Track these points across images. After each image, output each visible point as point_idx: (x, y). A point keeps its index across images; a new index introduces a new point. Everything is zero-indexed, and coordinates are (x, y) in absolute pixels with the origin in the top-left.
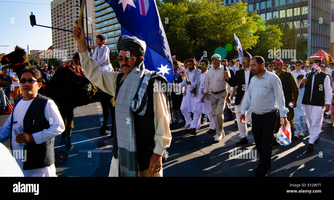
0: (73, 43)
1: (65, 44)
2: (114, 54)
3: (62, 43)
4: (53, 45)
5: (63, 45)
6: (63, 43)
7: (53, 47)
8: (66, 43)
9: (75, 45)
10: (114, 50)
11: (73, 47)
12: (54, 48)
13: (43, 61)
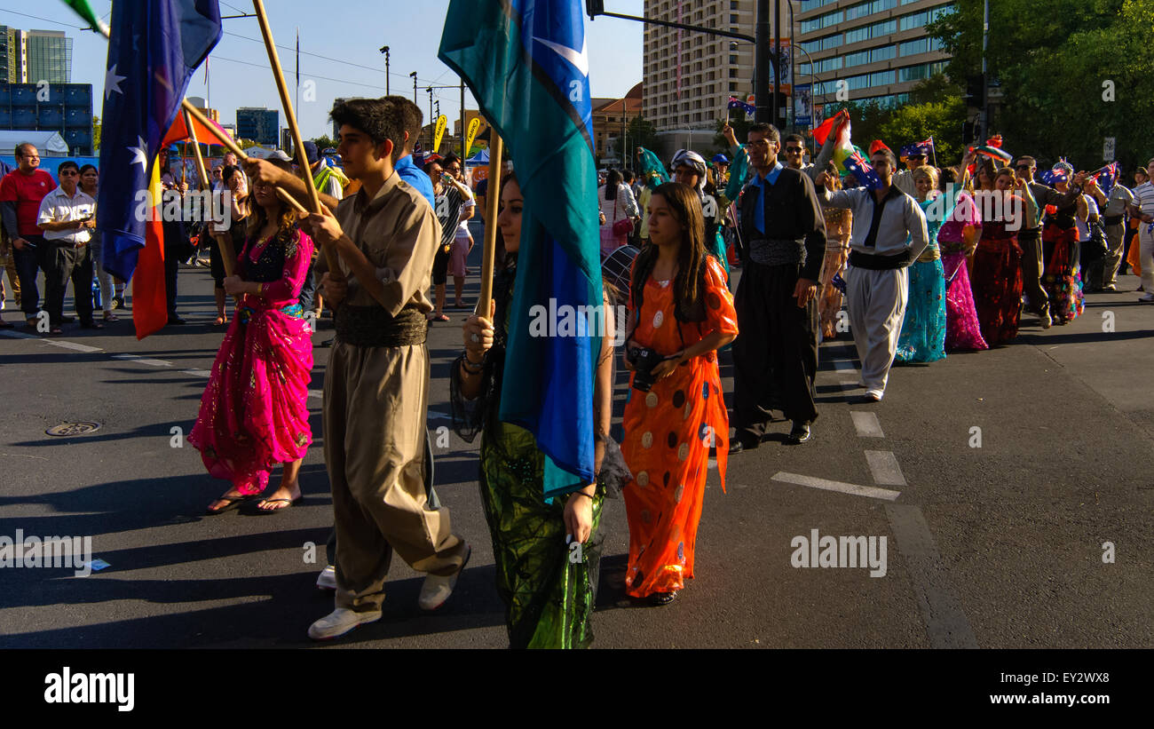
0: (712, 76)
1: (685, 76)
2: (866, 114)
3: (676, 75)
4: (645, 79)
5: (679, 82)
6: (679, 73)
7: (644, 87)
8: (689, 72)
9: (720, 81)
10: (866, 98)
11: (712, 87)
12: (646, 90)
13: (608, 135)
